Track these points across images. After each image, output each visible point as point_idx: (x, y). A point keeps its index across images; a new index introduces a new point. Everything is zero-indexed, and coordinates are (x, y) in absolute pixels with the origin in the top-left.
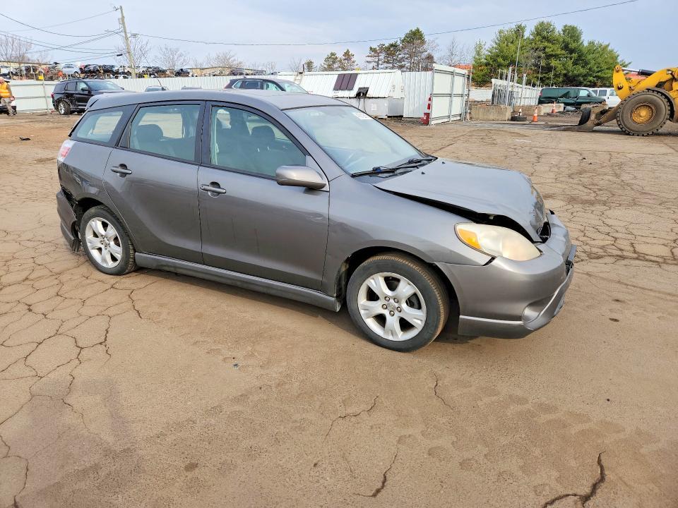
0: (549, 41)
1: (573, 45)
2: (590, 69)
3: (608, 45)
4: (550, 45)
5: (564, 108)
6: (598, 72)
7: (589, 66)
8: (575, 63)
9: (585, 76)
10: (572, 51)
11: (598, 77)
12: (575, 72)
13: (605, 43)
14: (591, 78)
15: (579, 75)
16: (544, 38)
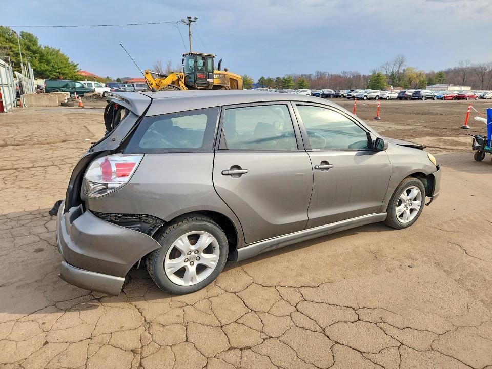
0: (12, 42)
1: (34, 48)
2: (53, 66)
3: (59, 50)
4: (15, 45)
5: (71, 96)
6: (59, 69)
7: (51, 64)
8: (40, 62)
9: (51, 71)
10: (34, 52)
11: (60, 73)
12: (42, 68)
13: (57, 49)
14: (55, 74)
15: (46, 71)
16: (7, 39)
